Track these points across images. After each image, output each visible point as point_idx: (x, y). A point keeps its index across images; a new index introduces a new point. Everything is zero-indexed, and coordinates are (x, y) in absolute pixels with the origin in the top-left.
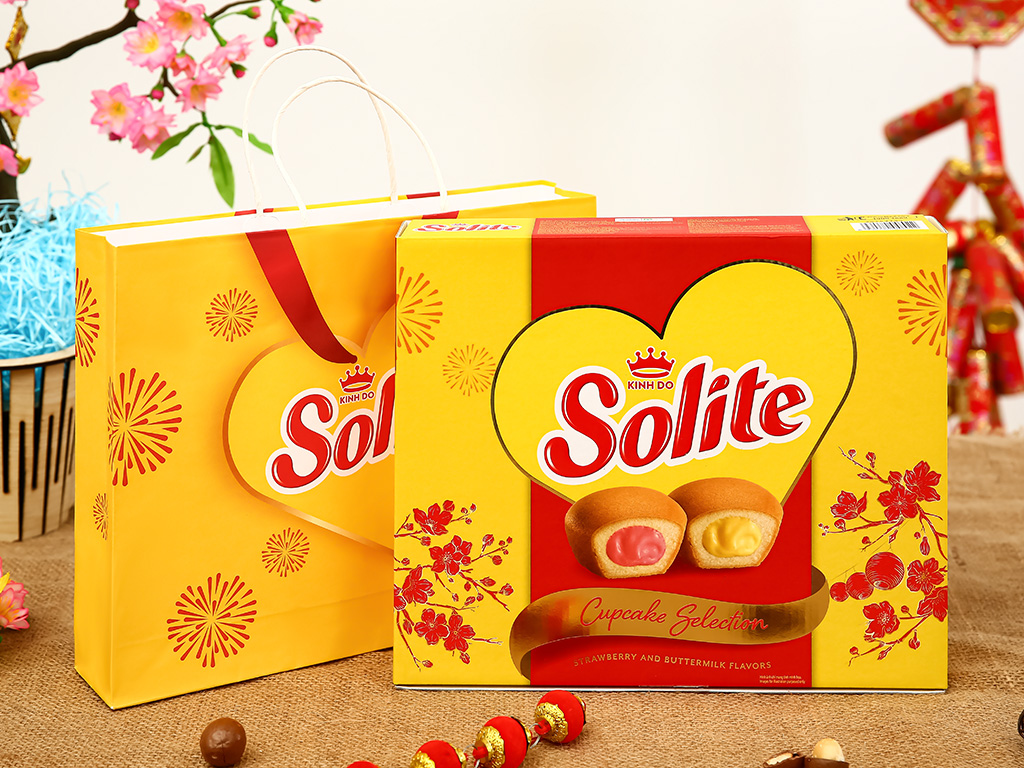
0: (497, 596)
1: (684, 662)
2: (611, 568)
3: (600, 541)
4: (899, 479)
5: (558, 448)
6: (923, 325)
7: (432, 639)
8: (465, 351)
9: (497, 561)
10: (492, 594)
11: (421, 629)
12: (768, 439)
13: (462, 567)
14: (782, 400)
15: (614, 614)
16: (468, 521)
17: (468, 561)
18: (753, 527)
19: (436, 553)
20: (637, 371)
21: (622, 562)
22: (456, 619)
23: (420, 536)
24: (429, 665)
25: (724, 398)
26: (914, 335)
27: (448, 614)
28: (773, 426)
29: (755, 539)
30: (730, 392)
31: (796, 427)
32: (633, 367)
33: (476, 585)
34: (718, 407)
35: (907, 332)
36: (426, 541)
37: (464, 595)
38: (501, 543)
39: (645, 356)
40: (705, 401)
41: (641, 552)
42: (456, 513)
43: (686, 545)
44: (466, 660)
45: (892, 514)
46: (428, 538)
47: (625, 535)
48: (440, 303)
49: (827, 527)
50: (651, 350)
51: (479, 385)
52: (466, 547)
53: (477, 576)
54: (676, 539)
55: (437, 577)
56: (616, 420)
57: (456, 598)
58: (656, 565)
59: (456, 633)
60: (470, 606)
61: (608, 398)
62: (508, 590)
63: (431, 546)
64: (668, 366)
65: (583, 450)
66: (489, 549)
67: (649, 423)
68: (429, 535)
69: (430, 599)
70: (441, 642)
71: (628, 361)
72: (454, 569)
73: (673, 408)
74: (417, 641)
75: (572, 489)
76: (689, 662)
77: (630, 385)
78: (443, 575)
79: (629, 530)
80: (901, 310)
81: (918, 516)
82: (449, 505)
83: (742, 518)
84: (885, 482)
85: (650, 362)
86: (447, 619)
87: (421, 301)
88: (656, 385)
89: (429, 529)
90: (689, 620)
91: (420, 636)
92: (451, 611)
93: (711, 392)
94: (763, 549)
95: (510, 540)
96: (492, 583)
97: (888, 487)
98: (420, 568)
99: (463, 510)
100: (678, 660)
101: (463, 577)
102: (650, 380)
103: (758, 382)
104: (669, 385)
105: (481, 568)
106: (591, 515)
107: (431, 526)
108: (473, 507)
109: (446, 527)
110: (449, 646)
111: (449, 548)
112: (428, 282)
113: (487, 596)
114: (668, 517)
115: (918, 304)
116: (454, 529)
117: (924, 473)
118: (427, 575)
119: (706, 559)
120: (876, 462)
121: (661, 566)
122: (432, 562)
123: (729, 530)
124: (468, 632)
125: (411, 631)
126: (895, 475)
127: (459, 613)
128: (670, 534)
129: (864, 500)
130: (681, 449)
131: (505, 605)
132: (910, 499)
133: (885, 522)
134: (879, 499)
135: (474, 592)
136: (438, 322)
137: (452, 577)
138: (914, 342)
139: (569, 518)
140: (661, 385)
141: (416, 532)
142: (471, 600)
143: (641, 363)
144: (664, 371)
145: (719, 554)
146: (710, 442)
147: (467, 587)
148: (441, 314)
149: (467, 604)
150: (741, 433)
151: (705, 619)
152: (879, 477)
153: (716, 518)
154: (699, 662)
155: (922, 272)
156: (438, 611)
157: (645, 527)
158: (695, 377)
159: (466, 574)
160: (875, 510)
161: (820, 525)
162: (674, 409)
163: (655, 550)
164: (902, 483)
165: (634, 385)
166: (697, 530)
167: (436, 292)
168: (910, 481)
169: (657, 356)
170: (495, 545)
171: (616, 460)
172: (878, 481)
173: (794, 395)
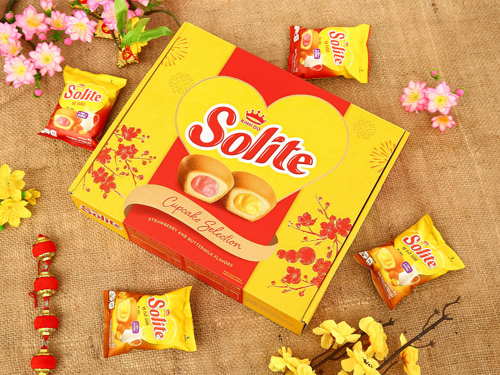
0: (135, 177)
1: (196, 244)
2: (189, 189)
3: (192, 175)
4: (334, 220)
5: (197, 130)
6: (380, 162)
7: (96, 181)
8: (184, 75)
9: (144, 163)
10: (134, 176)
11: (95, 174)
12: (287, 171)
13: (128, 158)
14: (302, 159)
15: (179, 208)
16: (143, 141)
17: (132, 157)
18: (259, 204)
19: (121, 147)
20: (249, 117)
21: (196, 190)
22: (112, 178)
23: (119, 137)
24: (88, 190)
25: (279, 146)
26: (373, 164)
27: (110, 174)
28: (292, 168)
29: (258, 210)
30: (282, 145)
31: (302, 173)
32: (248, 114)
33: (129, 168)
34: (273, 148)
35: (371, 162)
36: (120, 140)
37: (121, 170)
38: (151, 157)
39: (255, 113)
40: (270, 143)
41: (206, 189)
42: (139, 136)
43: (226, 197)
44: (105, 197)
45: (323, 233)
46: (122, 139)
47: (204, 179)
48: (186, 53)
49: (292, 224)
50: (259, 112)
51: (181, 91)
52: (135, 151)
53: (132, 165)
54: (224, 192)
55: (115, 157)
56: (228, 131)
57: (117, 169)
58: (209, 198)
59: (108, 183)
60: (121, 175)
61: (230, 121)
62: (141, 178)
63: (121, 143)
64: (262, 121)
65: (207, 135)
66: (144, 157)
67: (241, 140)
68: (123, 138)
69: (106, 164)
70: (100, 184)
71: (247, 111)
72: (124, 157)
73: (255, 138)
74: (90, 178)
75: (193, 148)
76: (198, 245)
77: (242, 121)
78: (119, 157)
79: (206, 178)
80: (373, 152)
81: (334, 240)
82: (139, 131)
83: (257, 198)
84: (328, 218)
85: (256, 117)
86: (108, 176)
87: (179, 48)
88: (253, 126)
89: (125, 135)
90: (209, 227)
91: (93, 177)
92: (112, 173)
93: (275, 140)
94: (259, 216)
95: (155, 158)
96: (136, 171)
97: (328, 221)
98: (110, 149)
99: (143, 136)
100: (194, 242)
101: (126, 162)
102: (252, 123)
103: (296, 147)
104: (258, 129)
105: (135, 163)
106: (194, 164)
107: (126, 135)
108: (148, 137)
109: (132, 139)
110: (102, 187)
111: (128, 148)
112: (186, 43)
113: (131, 175)
114: (226, 181)
115: (382, 153)
116: (134, 141)
117: (347, 223)
118: (112, 154)
119: (232, 207)
120: (329, 207)
121: (211, 199)
122: (117, 149)
123: (248, 200)
124: (113, 186)
125: (90, 173)
126: (333, 218)
127: (115, 176)
128: (222, 188)
129: (314, 221)
130: (248, 157)
131: (136, 183)
132: (334, 231)
133: (318, 235)
134: (321, 224)
135: (126, 171)
136: (180, 59)
137: (122, 160)
138: (372, 167)
139: (184, 160)
140: (255, 127)
141: (118, 134)
142: (124, 173)
143: (252, 115)
144: (260, 122)
145: (238, 208)
146: (262, 160)
147: (125, 167)
148: (183, 57)
149: (120, 174)
150: (277, 164)
151: (216, 231)
152: (326, 215)
153: (245, 192)
154: (202, 248)
155: (390, 142)
156: (106, 170)
157: (214, 180)
158: (272, 131)
159: (128, 162)
160: (317, 228)
161: (290, 221)
162: (254, 139)
163: (212, 192)
164: (335, 222)
165: (244, 122)
166: (236, 192)
167: (187, 48)
168: (338, 223)
169: (260, 115)
170: (147, 157)
171: (218, 147)
172: (325, 216)
173: (308, 160)
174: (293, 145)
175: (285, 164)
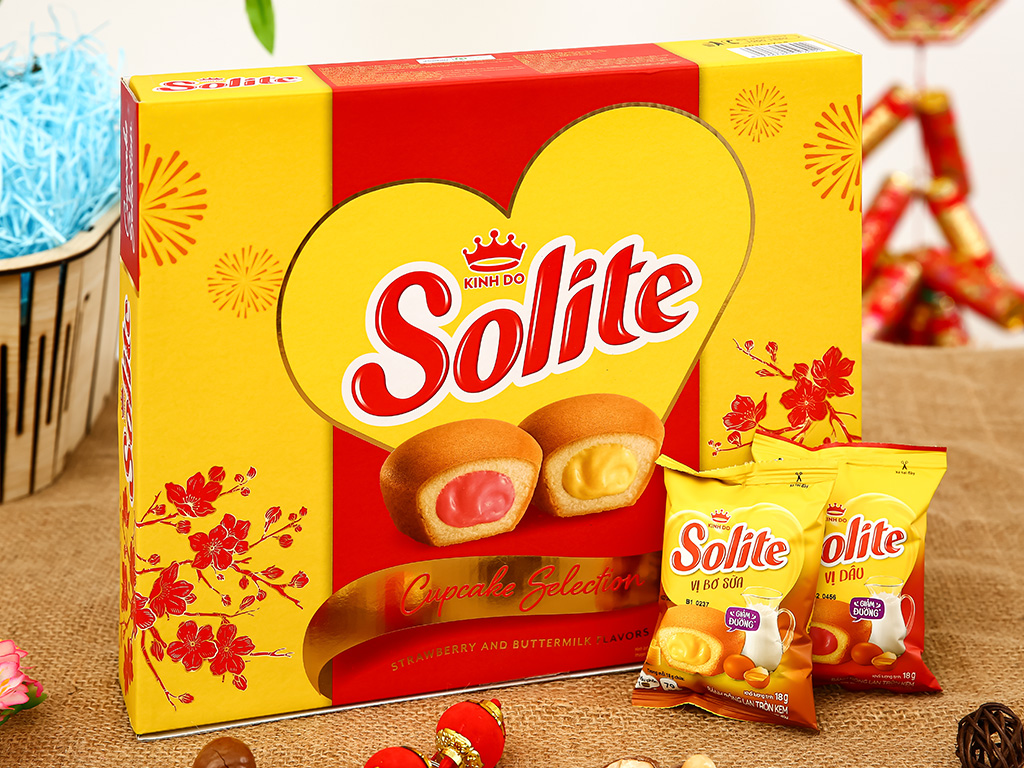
0: (286, 590)
1: (538, 644)
2: (442, 532)
3: (428, 498)
4: (805, 373)
6: (835, 173)
7: (192, 663)
8: (239, 256)
9: (286, 542)
10: (279, 588)
11: (178, 651)
12: (646, 338)
13: (236, 556)
14: (664, 284)
15: (446, 593)
16: (245, 492)
17: (244, 547)
18: (627, 455)
19: (199, 542)
20: (477, 263)
21: (458, 522)
22: (227, 630)
23: (175, 521)
24: (189, 699)
25: (590, 288)
26: (822, 187)
27: (216, 624)
28: (653, 320)
29: (630, 471)
30: (598, 280)
31: (681, 318)
32: (471, 258)
33: (255, 578)
34: (582, 302)
35: (815, 184)
36: (184, 527)
37: (238, 595)
38: (292, 516)
39: (486, 242)
40: (565, 296)
41: (483, 506)
42: (227, 484)
43: (541, 490)
44: (242, 685)
45: (796, 418)
46: (188, 523)
47: (461, 487)
48: (203, 192)
49: (719, 444)
50: (494, 234)
51: (259, 302)
52: (242, 528)
53: (257, 566)
54: (527, 482)
55: (200, 575)
56: (448, 332)
57: (227, 600)
58: (502, 520)
59: (227, 649)
60: (247, 609)
61: (438, 303)
62: (301, 580)
63: (191, 533)
64: (516, 253)
65: (404, 376)
66: (274, 527)
67: (492, 331)
68: (188, 517)
69: (189, 608)
70: (206, 665)
71: (465, 252)
72: (224, 561)
73: (524, 308)
74: (172, 669)
75: (388, 431)
76: (545, 643)
77: (467, 283)
78: (209, 571)
79: (467, 479)
80: (808, 157)
81: (828, 416)
82: (217, 472)
83: (612, 445)
84: (789, 378)
85: (494, 250)
86: (215, 632)
87: (174, 191)
88: (501, 281)
89: (188, 509)
90: (544, 587)
91: (176, 661)
92: (219, 619)
93: (573, 282)
94: (640, 482)
95: (304, 511)
96: (279, 573)
97: (792, 385)
98: (175, 566)
99: (238, 477)
100: (531, 643)
101: (238, 570)
102: (493, 274)
103: (633, 264)
104: (519, 279)
105: (262, 553)
106: (415, 463)
107: (191, 504)
108: (252, 472)
109: (213, 504)
110: (217, 669)
111: (217, 533)
112: (184, 165)
113: (272, 593)
114: (518, 455)
115: (829, 147)
116: (223, 506)
117: (835, 361)
118: (186, 574)
119: (567, 504)
120: (778, 354)
121: (508, 521)
122: (192, 555)
123: (596, 462)
124: (245, 645)
125: (161, 656)
126: (800, 368)
127: (232, 621)
128: (520, 477)
129: (763, 404)
130: (535, 363)
131: (296, 602)
132: (818, 396)
133: (789, 429)
134: (782, 401)
135: (253, 589)
136: (200, 218)
137: (221, 572)
138: (823, 197)
139: (385, 472)
140: (508, 280)
141: (170, 516)
142: (250, 600)
143: (482, 253)
144: (513, 260)
145: (584, 496)
146: (573, 348)
147: (244, 584)
148: (204, 206)
149: (242, 607)
150: (613, 334)
151: (565, 583)
152: (782, 373)
153: (579, 449)
154: (557, 642)
155: (832, 106)
156: (201, 622)
157: (488, 472)
158: (552, 265)
159: (242, 566)
160: (777, 416)
161: (710, 443)
162: (524, 310)
163: (501, 501)
164: (809, 377)
165: (472, 283)
166: (555, 467)
167: (196, 177)
168: (818, 374)
169: (502, 241)
170: (284, 520)
171: (450, 386)
172: (780, 378)
173: (677, 276)
174: (622, 265)
175: (630, 323)
